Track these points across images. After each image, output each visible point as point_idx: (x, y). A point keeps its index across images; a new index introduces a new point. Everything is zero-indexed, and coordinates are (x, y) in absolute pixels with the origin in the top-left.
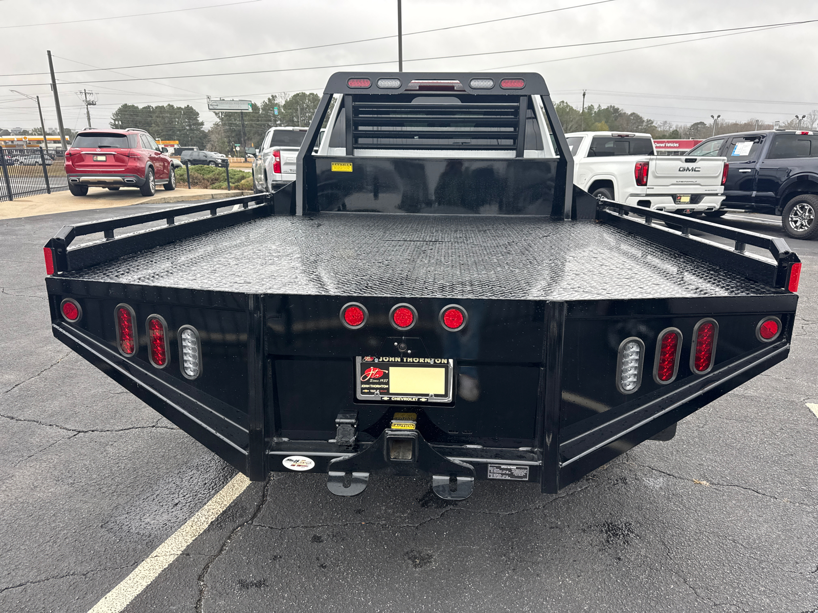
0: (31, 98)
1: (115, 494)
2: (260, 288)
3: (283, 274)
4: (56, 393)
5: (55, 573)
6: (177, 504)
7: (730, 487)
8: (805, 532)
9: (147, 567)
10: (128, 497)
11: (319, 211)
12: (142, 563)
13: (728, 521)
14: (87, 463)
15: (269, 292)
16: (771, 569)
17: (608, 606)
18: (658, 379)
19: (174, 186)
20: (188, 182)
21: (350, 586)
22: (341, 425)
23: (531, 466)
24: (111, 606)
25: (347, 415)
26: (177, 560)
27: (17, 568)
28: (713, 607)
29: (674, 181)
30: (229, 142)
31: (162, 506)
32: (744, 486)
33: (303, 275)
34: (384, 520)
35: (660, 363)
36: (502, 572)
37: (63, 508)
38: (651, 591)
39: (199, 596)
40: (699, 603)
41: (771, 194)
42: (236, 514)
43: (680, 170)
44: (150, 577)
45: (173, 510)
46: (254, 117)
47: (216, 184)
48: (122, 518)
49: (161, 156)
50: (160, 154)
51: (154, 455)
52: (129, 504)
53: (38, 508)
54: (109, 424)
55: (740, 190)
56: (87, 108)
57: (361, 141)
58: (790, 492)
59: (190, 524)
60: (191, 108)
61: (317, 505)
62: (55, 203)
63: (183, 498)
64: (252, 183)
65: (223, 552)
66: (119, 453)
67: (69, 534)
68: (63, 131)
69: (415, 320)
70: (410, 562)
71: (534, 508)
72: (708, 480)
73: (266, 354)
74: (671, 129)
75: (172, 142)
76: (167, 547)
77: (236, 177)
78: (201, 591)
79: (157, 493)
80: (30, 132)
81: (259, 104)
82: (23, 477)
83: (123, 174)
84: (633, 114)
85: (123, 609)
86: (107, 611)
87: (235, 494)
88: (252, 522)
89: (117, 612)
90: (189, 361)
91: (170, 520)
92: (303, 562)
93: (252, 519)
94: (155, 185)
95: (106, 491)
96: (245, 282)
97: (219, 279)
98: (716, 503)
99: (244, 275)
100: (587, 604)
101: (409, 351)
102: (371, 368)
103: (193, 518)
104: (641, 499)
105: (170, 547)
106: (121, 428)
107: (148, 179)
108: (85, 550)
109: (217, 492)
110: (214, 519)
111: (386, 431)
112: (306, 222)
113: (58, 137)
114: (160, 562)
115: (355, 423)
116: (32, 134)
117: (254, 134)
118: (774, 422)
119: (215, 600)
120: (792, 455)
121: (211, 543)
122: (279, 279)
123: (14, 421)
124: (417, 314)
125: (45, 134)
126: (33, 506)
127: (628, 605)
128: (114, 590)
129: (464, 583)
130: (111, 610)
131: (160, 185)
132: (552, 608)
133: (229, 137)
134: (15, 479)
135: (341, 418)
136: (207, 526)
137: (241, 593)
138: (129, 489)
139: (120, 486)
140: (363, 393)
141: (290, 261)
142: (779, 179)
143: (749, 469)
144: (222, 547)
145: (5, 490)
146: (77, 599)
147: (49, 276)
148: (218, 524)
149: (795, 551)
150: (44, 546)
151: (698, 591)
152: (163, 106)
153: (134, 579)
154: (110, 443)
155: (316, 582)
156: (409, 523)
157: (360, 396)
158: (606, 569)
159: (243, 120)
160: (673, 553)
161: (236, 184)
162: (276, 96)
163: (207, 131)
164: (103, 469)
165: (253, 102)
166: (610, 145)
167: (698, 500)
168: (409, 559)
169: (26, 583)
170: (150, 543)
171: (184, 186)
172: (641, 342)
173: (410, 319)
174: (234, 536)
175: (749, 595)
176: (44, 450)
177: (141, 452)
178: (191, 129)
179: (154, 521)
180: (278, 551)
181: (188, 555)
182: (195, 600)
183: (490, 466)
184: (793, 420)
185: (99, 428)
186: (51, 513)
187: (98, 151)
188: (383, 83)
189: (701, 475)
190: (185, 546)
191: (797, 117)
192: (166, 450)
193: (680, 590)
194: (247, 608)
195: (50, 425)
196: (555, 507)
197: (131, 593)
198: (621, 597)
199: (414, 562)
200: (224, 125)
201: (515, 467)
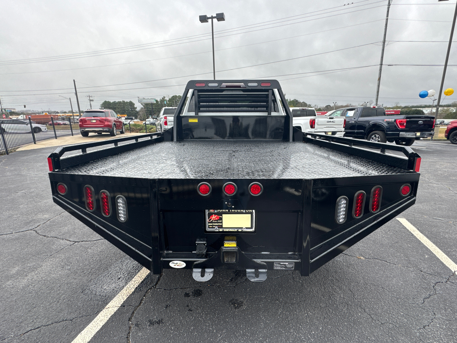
0: (68, 99)
1: (90, 274)
2: (156, 176)
3: (167, 168)
4: (67, 223)
5: (56, 320)
6: (119, 278)
7: (374, 260)
8: (413, 282)
9: (103, 314)
10: (96, 275)
11: (183, 139)
12: (101, 312)
13: (377, 277)
14: (78, 258)
15: (161, 178)
16: (403, 302)
17: (331, 327)
18: (354, 216)
19: (124, 132)
20: (130, 130)
21: (204, 321)
22: (199, 245)
23: (295, 262)
24: (83, 339)
25: (202, 239)
26: (119, 310)
27: (37, 318)
28: (381, 325)
29: (325, 126)
30: (147, 115)
31: (113, 279)
32: (380, 259)
33: (178, 168)
34: (219, 284)
35: (355, 208)
36: (277, 309)
37: (64, 283)
38: (350, 317)
39: (129, 331)
40: (374, 323)
41: (363, 131)
42: (148, 283)
43: (327, 122)
44: (105, 320)
45: (117, 281)
46: (157, 105)
47: (141, 131)
48: (93, 287)
49: (119, 120)
50: (118, 119)
51: (110, 253)
52: (96, 279)
53: (52, 283)
54: (90, 238)
55: (350, 130)
56: (90, 103)
57: (201, 109)
58: (401, 261)
59: (126, 289)
60: (132, 102)
61: (187, 276)
62: (75, 140)
63: (123, 275)
64: (156, 130)
65: (141, 304)
66: (93, 252)
67: (66, 297)
68: (80, 112)
69: (236, 190)
70: (233, 306)
71: (288, 274)
72: (363, 257)
73: (159, 210)
74: (318, 108)
75: (124, 115)
76: (114, 302)
77: (149, 128)
78: (130, 328)
79: (110, 272)
80: (67, 112)
81: (159, 100)
82: (47, 267)
83: (103, 127)
84: (303, 102)
85: (89, 340)
86: (81, 342)
87: (148, 272)
88: (156, 287)
89: (86, 342)
90: (121, 213)
91: (116, 287)
92: (181, 308)
93: (156, 285)
94: (116, 132)
95: (86, 273)
96: (149, 173)
97: (136, 171)
98: (369, 268)
99: (148, 169)
100: (321, 326)
101: (233, 207)
102: (213, 215)
103: (127, 286)
104: (336, 267)
105: (115, 303)
106: (95, 240)
107: (113, 129)
108: (73, 306)
109: (139, 271)
110: (137, 286)
111: (222, 248)
112: (178, 144)
113: (78, 114)
114: (110, 311)
115: (206, 244)
116: (68, 113)
117: (157, 111)
118: (385, 227)
119: (137, 333)
120: (397, 243)
121: (135, 299)
122: (166, 171)
123: (46, 237)
124: (237, 187)
125: (73, 113)
126: (49, 282)
127: (341, 326)
128: (85, 329)
129: (260, 317)
130: (83, 341)
131: (119, 132)
132: (304, 330)
133: (147, 113)
134: (42, 268)
135: (199, 241)
136: (134, 290)
137: (150, 328)
138: (97, 271)
139: (93, 270)
140: (209, 228)
141: (171, 162)
142: (365, 125)
143: (380, 250)
144: (141, 301)
145: (37, 274)
146: (67, 335)
147: (50, 172)
148: (139, 288)
149: (411, 292)
150: (52, 304)
151: (372, 316)
152: (121, 101)
153: (96, 322)
154: (90, 247)
155: (187, 319)
156: (230, 285)
157: (208, 229)
158: (327, 306)
159: (152, 106)
160: (356, 296)
161: (149, 131)
162: (165, 97)
163: (138, 111)
164: (85, 261)
165: (156, 99)
166: (299, 113)
167: (361, 267)
168: (232, 304)
169: (41, 326)
170: (106, 301)
171: (129, 132)
172: (346, 198)
173: (233, 190)
174: (147, 295)
175: (396, 317)
176: (58, 252)
177: (104, 251)
178: (132, 110)
179: (108, 288)
180: (168, 303)
181: (124, 306)
182: (127, 333)
183: (275, 263)
184: (393, 226)
185: (85, 240)
186: (58, 286)
187: (93, 118)
188: (210, 85)
189: (360, 254)
190: (123, 301)
191: (365, 102)
192: (115, 250)
193: (364, 316)
194: (153, 336)
195: (62, 239)
196: (298, 273)
197: (94, 330)
198: (336, 321)
199: (234, 306)
200: (145, 108)
201: (287, 263)
